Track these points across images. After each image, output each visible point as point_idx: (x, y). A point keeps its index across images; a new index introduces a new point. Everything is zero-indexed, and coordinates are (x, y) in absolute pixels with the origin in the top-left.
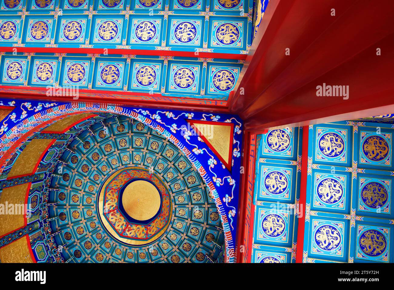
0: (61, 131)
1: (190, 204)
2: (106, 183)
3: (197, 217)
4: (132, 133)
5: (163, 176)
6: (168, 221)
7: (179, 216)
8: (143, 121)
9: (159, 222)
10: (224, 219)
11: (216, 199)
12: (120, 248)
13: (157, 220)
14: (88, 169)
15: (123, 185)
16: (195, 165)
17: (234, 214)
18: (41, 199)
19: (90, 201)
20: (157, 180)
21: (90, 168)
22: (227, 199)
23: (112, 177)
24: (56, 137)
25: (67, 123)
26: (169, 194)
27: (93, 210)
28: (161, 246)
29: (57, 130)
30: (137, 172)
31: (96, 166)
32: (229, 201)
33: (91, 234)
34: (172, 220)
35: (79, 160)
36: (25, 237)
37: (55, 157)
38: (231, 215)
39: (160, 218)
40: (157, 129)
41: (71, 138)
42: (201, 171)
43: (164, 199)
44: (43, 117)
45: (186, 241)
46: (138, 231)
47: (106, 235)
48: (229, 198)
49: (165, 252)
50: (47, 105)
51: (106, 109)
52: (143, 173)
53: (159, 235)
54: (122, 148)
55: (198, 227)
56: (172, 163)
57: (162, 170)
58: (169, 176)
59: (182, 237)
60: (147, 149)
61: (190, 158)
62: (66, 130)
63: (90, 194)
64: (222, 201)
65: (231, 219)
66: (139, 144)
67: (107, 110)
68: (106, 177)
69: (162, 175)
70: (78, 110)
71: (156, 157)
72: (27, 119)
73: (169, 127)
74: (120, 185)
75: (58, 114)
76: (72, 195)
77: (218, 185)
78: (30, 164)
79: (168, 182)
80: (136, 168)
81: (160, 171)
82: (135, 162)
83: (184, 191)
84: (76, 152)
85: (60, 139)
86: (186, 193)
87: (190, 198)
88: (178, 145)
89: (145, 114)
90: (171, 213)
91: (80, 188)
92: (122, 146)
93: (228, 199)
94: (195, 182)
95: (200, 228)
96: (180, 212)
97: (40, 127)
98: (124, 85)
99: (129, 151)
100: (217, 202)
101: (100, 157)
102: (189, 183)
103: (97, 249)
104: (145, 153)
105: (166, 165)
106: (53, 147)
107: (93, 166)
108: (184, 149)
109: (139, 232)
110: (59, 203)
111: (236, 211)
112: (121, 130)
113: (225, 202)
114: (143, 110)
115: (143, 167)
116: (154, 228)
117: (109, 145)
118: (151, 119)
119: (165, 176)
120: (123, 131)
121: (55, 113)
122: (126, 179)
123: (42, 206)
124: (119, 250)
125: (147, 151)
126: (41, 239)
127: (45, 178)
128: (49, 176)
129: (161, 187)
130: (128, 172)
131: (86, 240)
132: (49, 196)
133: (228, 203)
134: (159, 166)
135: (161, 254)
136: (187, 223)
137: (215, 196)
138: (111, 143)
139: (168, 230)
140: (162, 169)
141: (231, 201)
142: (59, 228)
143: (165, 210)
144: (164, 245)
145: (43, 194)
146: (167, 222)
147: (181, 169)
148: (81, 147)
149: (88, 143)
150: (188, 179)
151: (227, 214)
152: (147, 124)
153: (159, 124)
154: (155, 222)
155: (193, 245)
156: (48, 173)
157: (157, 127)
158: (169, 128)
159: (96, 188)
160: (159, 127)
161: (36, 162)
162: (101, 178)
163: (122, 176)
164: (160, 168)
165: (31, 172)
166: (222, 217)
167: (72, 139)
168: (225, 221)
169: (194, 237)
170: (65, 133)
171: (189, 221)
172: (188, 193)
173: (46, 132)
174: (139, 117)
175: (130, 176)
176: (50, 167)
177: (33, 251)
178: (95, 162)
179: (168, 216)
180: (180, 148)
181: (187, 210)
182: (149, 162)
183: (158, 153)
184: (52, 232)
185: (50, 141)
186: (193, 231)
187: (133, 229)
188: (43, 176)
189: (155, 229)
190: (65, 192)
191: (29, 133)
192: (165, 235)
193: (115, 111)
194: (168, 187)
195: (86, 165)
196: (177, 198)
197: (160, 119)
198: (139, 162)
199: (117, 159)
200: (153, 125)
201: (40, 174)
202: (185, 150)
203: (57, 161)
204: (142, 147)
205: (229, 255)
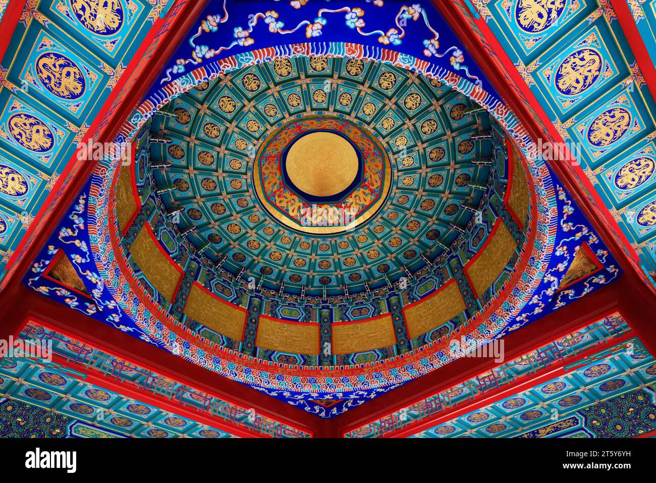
0: (136, 208)
1: (387, 100)
2: (261, 196)
3: (415, 107)
4: (202, 104)
5: (312, 110)
6: (382, 153)
7: (389, 130)
8: (194, 84)
9: (372, 165)
10: (452, 80)
11: (413, 66)
12: (359, 234)
13: (368, 164)
14: (222, 205)
15: (281, 174)
16: (335, 53)
17: (462, 57)
18: (224, 281)
19: (270, 230)
20: (311, 121)
21: (222, 202)
22: (431, 47)
23: (258, 183)
24: (141, 220)
25: (127, 193)
26: (347, 120)
27: (286, 235)
28: (404, 186)
29: (131, 213)
30: (275, 143)
31: (224, 193)
32: (437, 46)
33: (314, 255)
34: (385, 145)
35: (199, 209)
36: (261, 318)
37: (174, 237)
38: (457, 63)
39: (368, 160)
40: (225, 69)
41: (154, 200)
42: (354, 52)
43: (347, 133)
44: (98, 224)
45: (428, 150)
46: (359, 199)
47: (330, 239)
48: (433, 41)
49: (415, 186)
50: (80, 208)
51: (134, 128)
52: (283, 135)
53: (388, 177)
54: (220, 138)
55: (427, 117)
56: (303, 76)
57: (302, 103)
58: (320, 100)
59: (418, 150)
60: (250, 101)
61: (317, 53)
62: (138, 201)
63: (260, 225)
64: (426, 59)
65: (462, 68)
66: (230, 108)
67: (138, 128)
68: (251, 190)
69: (308, 109)
70: (112, 170)
71: (273, 95)
72: (92, 245)
73: (235, 43)
74: (278, 179)
75: (103, 202)
76: (246, 246)
77: (398, 42)
78: (166, 270)
79: (327, 110)
80: (267, 140)
81: (301, 108)
82: (257, 135)
83: (361, 94)
84: (184, 206)
85: (149, 216)
86: (366, 93)
87: (379, 94)
88: (278, 56)
89: (182, 70)
90: (374, 139)
91: (243, 231)
92: (217, 137)
93: (433, 45)
94: (363, 65)
95: (433, 116)
96: (386, 126)
97: (113, 235)
98: (99, 66)
99: (233, 131)
100: (420, 69)
101: (215, 179)
102: (356, 75)
103: (339, 259)
104: (253, 110)
105: (299, 89)
106: (157, 231)
107: (221, 197)
108: (292, 50)
109: (362, 199)
110: (245, 265)
111: (461, 50)
112: (185, 118)
113: (433, 55)
114: (172, 67)
115: (274, 128)
116: (373, 177)
117: (202, 155)
118: (199, 65)
119: (315, 105)
120: (189, 116)
121: (99, 205)
122: (276, 165)
123: (235, 285)
124: (361, 238)
125: (252, 103)
126: (277, 306)
127: (199, 263)
128: (199, 257)
129: (327, 124)
130: (266, 154)
131: (317, 263)
132: (227, 270)
133: (438, 51)
134: (291, 103)
135: (412, 194)
136: (408, 128)
137: (408, 65)
138: (199, 149)
139: (393, 162)
140: (299, 101)
141: (439, 44)
142: (278, 282)
143: (363, 144)
144: (405, 181)
145: (219, 276)
146: (381, 155)
147: (324, 69)
148: (179, 194)
149: (177, 181)
150: (349, 72)
151: (451, 68)
152: (205, 79)
153: (216, 58)
154: (367, 169)
155: (443, 145)
156: (193, 256)
157: (221, 67)
158: (237, 46)
159: (258, 213)
160: (224, 64)
161: (169, 262)
162: (248, 198)
163: (267, 168)
164: (295, 103)
165: (179, 274)
166: (446, 81)
167: (158, 200)
168: (456, 81)
169: (436, 134)
170: (143, 204)
171: (409, 124)
172: (369, 91)
173: (125, 229)
174: (183, 84)
175: (274, 157)
176: (186, 250)
177: (283, 318)
178: (217, 190)
179: (376, 146)
180: (287, 55)
181: (390, 114)
182: (272, 113)
183: (269, 88)
184: (277, 291)
185: (144, 231)
186: (426, 129)
187: (352, 203)
188: (194, 265)
189: (376, 177)
190: (236, 251)
191: (117, 253)
192: (395, 171)
193: (146, 116)
194: (335, 114)
195: (213, 205)
196: (362, 113)
197: (210, 49)
198: (263, 129)
199: (232, 158)
200: (213, 72)
201: (189, 267)
202: (296, 49)
203: (181, 237)
204: (239, 105)
205: (500, 116)
